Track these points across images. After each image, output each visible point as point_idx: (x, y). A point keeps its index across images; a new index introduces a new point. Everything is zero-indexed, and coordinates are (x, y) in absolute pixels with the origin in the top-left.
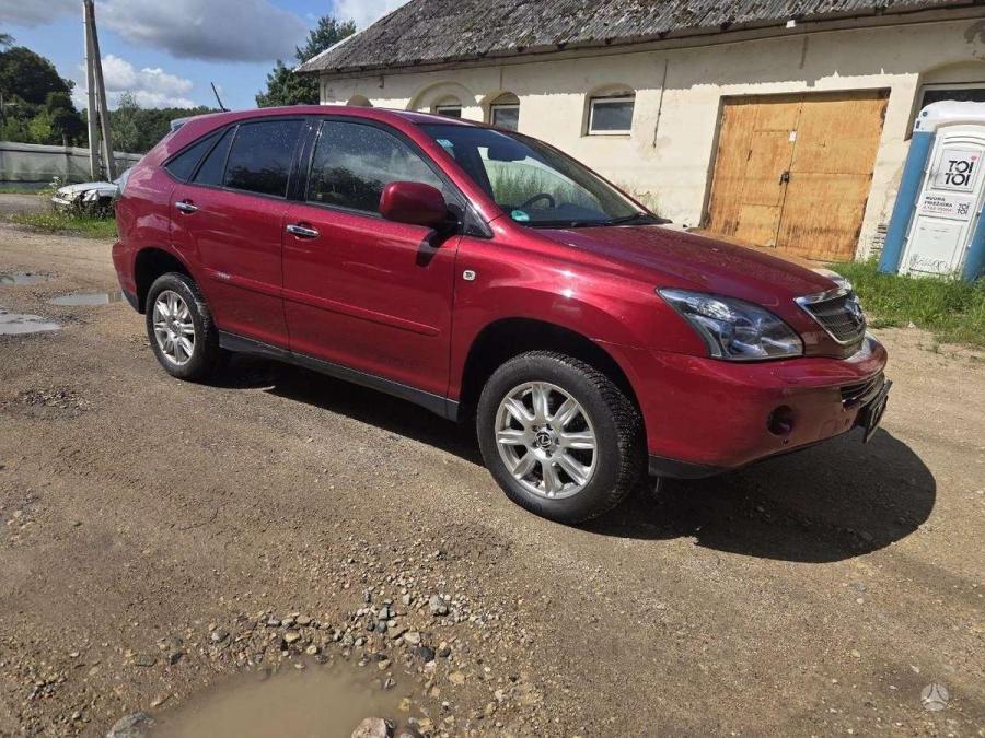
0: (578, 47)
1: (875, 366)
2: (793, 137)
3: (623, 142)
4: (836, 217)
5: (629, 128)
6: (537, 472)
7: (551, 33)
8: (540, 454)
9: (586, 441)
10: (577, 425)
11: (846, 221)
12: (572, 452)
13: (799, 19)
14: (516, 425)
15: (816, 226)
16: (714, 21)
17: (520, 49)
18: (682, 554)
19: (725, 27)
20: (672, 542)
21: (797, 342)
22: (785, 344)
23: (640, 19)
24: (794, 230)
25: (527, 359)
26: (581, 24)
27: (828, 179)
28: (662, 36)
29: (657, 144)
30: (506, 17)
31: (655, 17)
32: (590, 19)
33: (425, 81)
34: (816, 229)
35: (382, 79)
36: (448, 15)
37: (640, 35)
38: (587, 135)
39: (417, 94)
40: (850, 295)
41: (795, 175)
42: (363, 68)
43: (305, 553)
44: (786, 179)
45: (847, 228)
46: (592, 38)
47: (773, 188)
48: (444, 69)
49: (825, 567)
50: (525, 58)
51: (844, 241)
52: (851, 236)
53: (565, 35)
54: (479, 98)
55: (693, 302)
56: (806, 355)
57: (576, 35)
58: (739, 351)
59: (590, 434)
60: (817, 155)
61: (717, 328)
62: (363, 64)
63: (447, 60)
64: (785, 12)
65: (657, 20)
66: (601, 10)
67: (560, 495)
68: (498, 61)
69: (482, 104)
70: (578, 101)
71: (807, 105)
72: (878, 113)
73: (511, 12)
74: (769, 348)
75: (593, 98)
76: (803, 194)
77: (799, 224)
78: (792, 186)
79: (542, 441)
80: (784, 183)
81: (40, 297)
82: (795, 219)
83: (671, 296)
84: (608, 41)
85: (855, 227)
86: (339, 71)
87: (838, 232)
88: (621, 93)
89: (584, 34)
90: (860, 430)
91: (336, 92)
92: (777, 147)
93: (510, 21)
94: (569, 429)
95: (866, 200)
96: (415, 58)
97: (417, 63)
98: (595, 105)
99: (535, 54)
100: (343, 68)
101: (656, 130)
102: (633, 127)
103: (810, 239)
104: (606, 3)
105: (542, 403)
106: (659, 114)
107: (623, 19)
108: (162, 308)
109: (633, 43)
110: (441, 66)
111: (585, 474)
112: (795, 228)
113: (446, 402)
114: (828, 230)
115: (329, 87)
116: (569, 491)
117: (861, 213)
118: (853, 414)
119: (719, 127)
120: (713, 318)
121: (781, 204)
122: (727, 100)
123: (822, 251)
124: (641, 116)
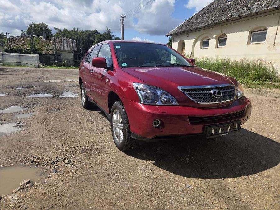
0: (246, 17)
3: (263, 45)
5: (265, 41)
7: (238, 13)
17: (227, 20)
23: (269, 4)
26: (248, 9)
28: (276, 8)
29: (275, 45)
30: (225, 11)
31: (275, 2)
32: (252, 7)
33: (199, 33)
35: (188, 35)
36: (209, 13)
37: (268, 9)
38: (250, 44)
39: (197, 38)
42: (183, 32)
46: (251, 13)
48: (205, 29)
50: (229, 22)
53: (242, 13)
54: (214, 36)
57: (246, 12)
62: (183, 31)
63: (205, 26)
65: (275, 3)
66: (256, 3)
68: (221, 24)
69: (216, 38)
70: (246, 34)
73: (227, 9)
75: (252, 32)
84: (257, 13)
86: (177, 33)
88: (263, 29)
89: (248, 12)
91: (176, 40)
93: (226, 12)
96: (196, 27)
97: (197, 28)
98: (253, 34)
99: (232, 20)
100: (178, 33)
101: (275, 40)
102: (266, 40)
104: (258, 1)
106: (276, 35)
107: (263, 5)
109: (267, 12)
110: (204, 28)
115: (175, 38)
124: (269, 36)
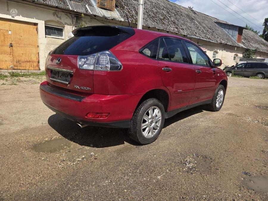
2: (10, 32)
4: (31, 58)
11: (34, 59)
15: (26, 60)
24: (18, 62)
27: (25, 47)
34: (26, 61)
41: (14, 45)
44: (11, 45)
45: (35, 61)
47: (8, 49)
51: (35, 64)
52: (37, 63)
60: (20, 39)
72: (35, 29)
76: (18, 51)
77: (19, 60)
78: (14, 48)
80: (11, 47)
82: (18, 58)
85: (38, 60)
87: (33, 62)
92: (5, 35)
95: (39, 53)
103: (25, 64)
112: (19, 61)
114: (29, 61)
117: (38, 57)
121: (12, 53)
123: (29, 67)
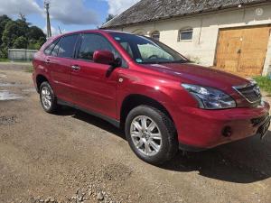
0: (176, 17)
1: (265, 110)
2: (241, 39)
4: (256, 63)
6: (143, 146)
7: (168, 13)
8: (144, 140)
9: (158, 136)
10: (155, 131)
12: (154, 140)
13: (242, 4)
14: (137, 130)
15: (249, 66)
16: (216, 7)
17: (160, 18)
18: (193, 177)
19: (220, 8)
20: (189, 173)
21: (233, 102)
22: (229, 103)
23: (194, 7)
24: (242, 67)
25: (139, 108)
26: (177, 10)
28: (201, 12)
31: (198, 6)
32: (180, 8)
36: (140, 10)
37: (194, 12)
38: (179, 41)
40: (255, 85)
41: (242, 51)
43: (61, 173)
44: (239, 52)
46: (180, 14)
49: (246, 185)
50: (161, 21)
51: (258, 70)
52: (260, 69)
53: (172, 13)
55: (193, 88)
56: (237, 107)
57: (176, 13)
58: (211, 106)
59: (159, 134)
61: (202, 98)
63: (139, 23)
64: (238, 3)
67: (151, 155)
68: (154, 22)
69: (149, 34)
71: (245, 30)
72: (268, 31)
73: (157, 8)
74: (223, 105)
75: (181, 31)
76: (244, 56)
77: (244, 65)
78: (241, 54)
79: (144, 136)
81: (21, 89)
83: (186, 86)
84: (185, 14)
85: (262, 66)
87: (257, 67)
88: (189, 29)
89: (178, 13)
90: (259, 135)
93: (157, 11)
94: (153, 132)
95: (265, 57)
96: (131, 22)
98: (181, 33)
99: (164, 19)
101: (199, 39)
102: (192, 39)
103: (247, 70)
105: (144, 123)
106: (200, 34)
107: (189, 8)
108: (43, 92)
109: (192, 14)
111: (158, 148)
113: (117, 122)
114: (253, 67)
116: (153, 153)
117: (263, 62)
118: (256, 129)
119: (218, 37)
120: (200, 94)
121: (238, 59)
122: (220, 29)
124: (195, 35)
